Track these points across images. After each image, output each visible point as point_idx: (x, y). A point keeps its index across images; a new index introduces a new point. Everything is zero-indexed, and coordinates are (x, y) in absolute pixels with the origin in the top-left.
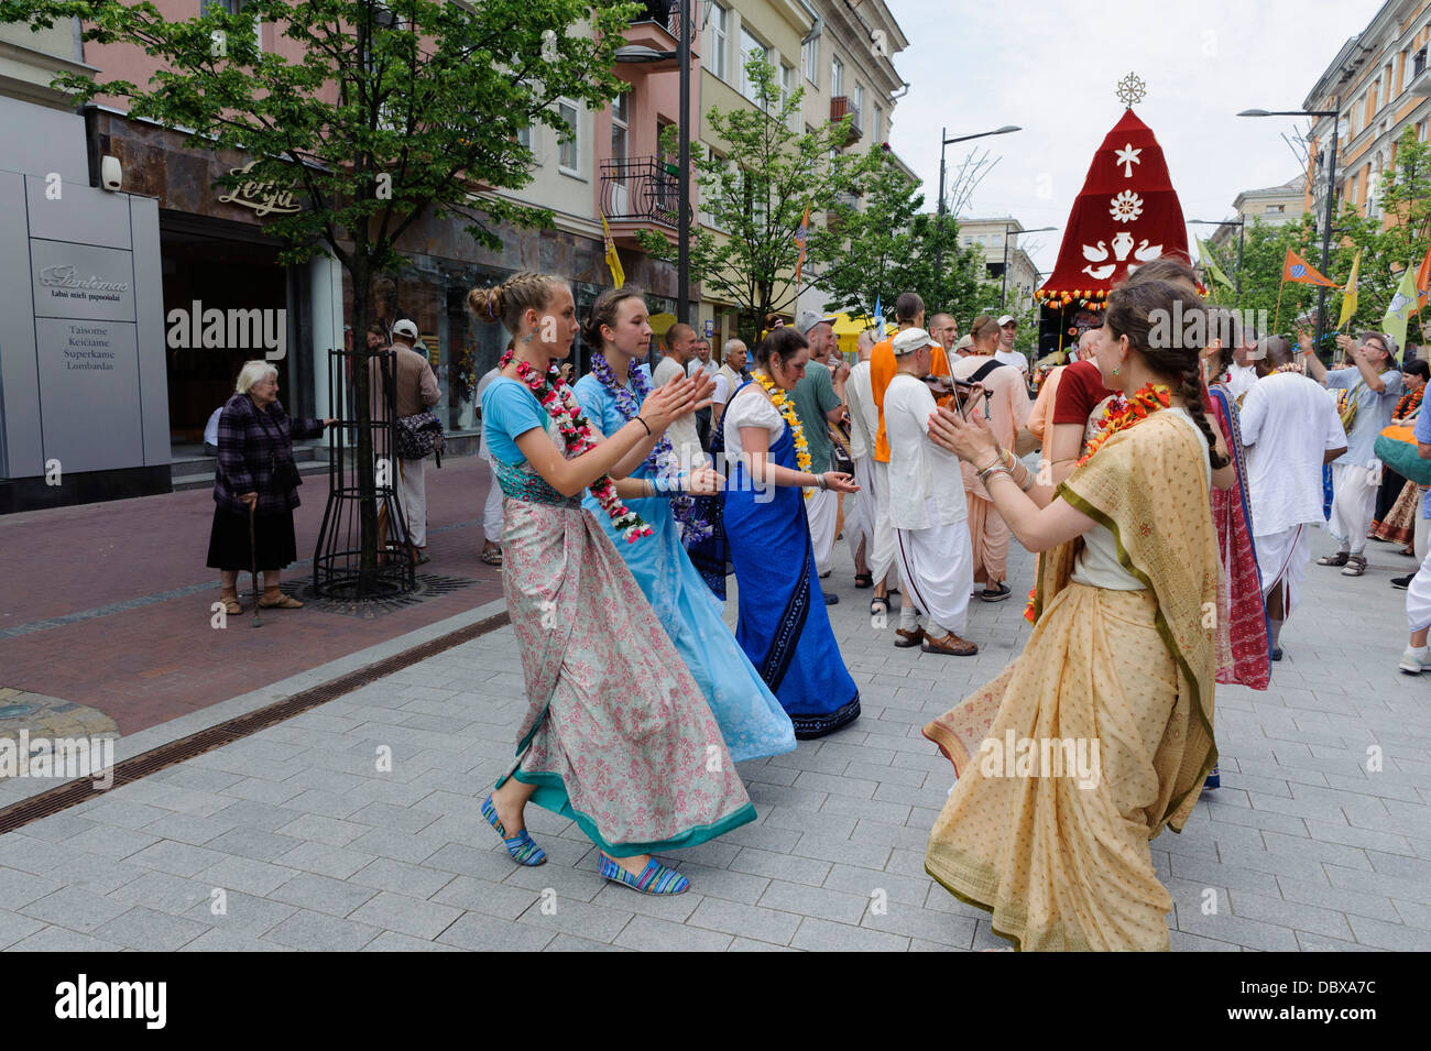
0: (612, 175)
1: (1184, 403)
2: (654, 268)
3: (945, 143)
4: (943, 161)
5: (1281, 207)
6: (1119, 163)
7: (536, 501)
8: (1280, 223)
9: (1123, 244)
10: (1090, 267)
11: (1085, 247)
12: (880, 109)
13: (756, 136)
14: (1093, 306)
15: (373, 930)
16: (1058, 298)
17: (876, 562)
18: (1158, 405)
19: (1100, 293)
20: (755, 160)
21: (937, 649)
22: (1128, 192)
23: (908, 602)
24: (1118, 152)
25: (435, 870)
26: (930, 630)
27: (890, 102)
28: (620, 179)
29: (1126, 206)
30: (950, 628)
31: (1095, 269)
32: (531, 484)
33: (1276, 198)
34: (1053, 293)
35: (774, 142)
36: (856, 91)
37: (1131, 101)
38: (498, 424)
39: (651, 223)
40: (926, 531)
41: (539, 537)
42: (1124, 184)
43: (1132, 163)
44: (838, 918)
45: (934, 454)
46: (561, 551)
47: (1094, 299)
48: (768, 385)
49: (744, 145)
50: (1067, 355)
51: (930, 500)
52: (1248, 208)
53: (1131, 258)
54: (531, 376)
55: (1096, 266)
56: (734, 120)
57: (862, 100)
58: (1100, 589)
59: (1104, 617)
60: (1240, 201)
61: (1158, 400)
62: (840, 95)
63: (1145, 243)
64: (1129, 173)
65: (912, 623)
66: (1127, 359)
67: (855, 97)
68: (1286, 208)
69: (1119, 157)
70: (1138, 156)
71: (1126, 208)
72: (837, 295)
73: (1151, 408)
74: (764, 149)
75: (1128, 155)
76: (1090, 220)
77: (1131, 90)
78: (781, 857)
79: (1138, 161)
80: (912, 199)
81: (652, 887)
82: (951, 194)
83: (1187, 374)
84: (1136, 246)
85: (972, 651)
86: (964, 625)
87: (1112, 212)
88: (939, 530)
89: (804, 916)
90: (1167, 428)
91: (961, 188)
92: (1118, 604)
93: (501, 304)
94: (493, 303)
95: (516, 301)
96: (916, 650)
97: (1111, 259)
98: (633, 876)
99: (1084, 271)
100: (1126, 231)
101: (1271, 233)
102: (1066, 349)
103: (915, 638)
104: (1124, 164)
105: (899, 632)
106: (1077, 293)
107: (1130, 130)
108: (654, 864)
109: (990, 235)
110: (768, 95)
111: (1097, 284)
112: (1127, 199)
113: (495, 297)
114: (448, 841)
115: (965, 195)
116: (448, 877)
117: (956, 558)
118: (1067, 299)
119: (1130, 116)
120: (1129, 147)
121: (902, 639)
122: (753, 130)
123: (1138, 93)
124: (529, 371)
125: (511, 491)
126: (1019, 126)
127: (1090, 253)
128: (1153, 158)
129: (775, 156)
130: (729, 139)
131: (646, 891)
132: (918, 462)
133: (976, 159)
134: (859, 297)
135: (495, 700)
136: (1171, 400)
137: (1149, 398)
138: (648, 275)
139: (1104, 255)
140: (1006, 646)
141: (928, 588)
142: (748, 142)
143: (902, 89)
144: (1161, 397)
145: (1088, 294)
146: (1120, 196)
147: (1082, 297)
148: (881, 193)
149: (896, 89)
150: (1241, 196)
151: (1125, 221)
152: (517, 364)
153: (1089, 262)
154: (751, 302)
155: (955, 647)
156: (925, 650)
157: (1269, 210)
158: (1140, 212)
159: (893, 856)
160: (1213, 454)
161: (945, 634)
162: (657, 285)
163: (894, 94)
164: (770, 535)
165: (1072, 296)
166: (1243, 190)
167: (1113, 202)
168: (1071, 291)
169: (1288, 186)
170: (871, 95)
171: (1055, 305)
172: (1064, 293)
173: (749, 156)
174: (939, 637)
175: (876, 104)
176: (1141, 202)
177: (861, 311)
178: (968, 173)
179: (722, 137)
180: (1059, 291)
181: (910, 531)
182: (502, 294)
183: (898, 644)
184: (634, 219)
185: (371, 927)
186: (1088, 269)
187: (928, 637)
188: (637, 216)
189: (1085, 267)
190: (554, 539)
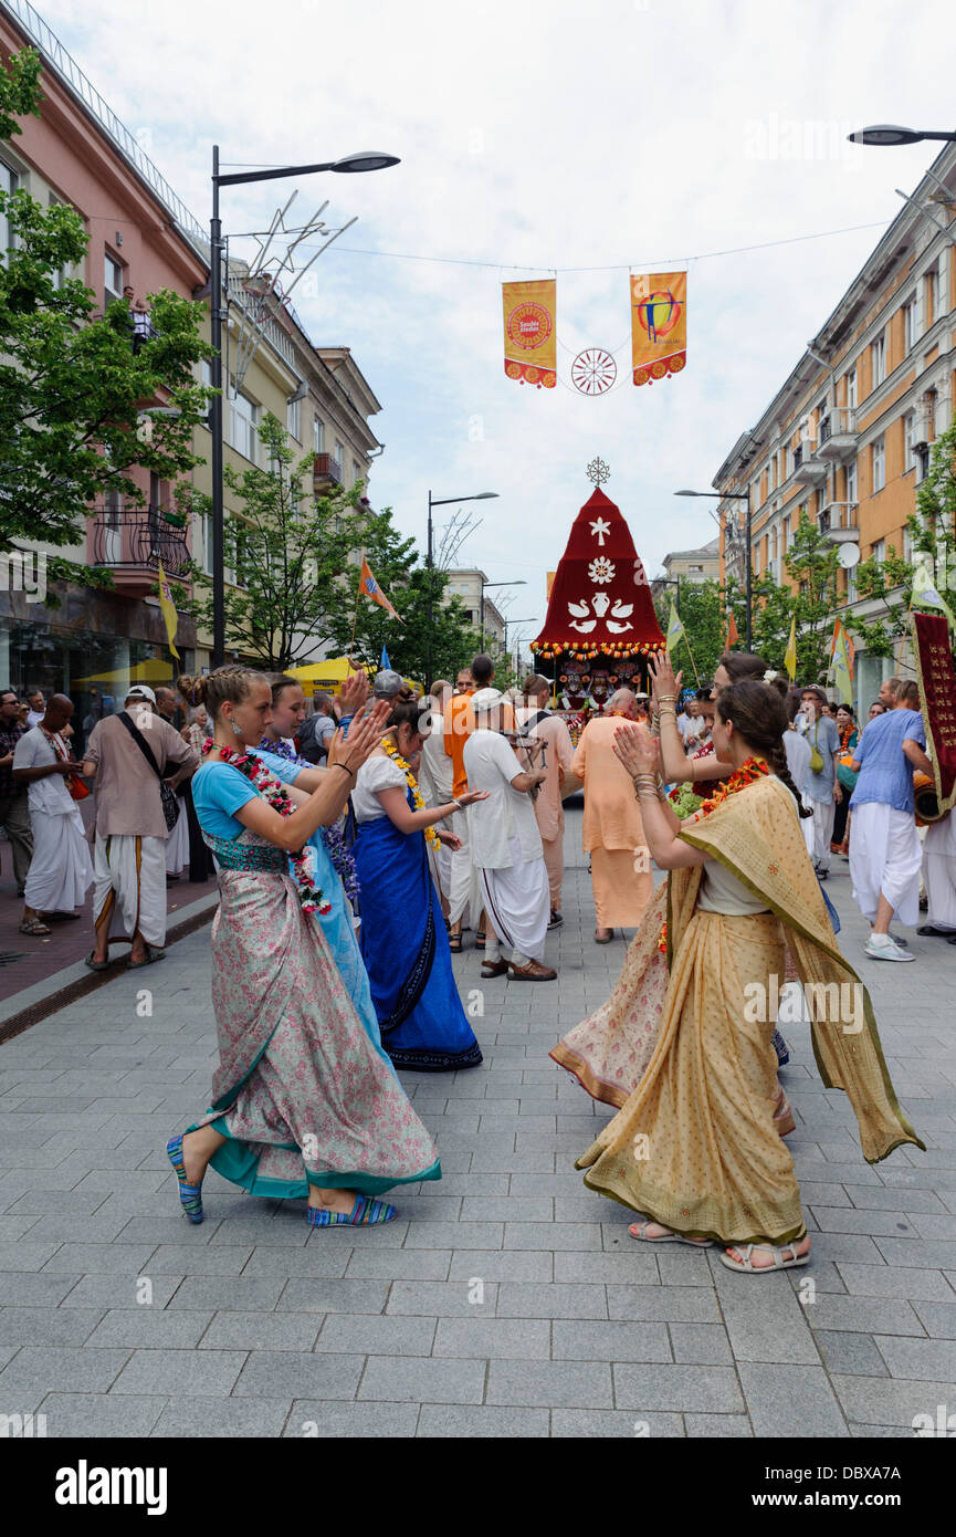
0: (106, 521)
1: (776, 773)
2: (150, 615)
3: (431, 504)
4: (430, 521)
5: (700, 567)
6: (593, 532)
7: (256, 869)
8: (700, 581)
9: (601, 603)
10: (575, 622)
11: (570, 605)
12: (358, 466)
13: (272, 495)
14: (580, 656)
15: (95, 1312)
16: (550, 649)
17: (453, 901)
18: (759, 773)
19: (586, 645)
20: (270, 518)
21: (522, 976)
22: (602, 558)
23: (492, 935)
24: (592, 524)
25: (132, 1245)
26: (514, 959)
27: (368, 461)
28: (113, 525)
29: (601, 570)
30: (532, 956)
31: (579, 624)
32: (251, 855)
33: (698, 558)
34: (546, 645)
35: (289, 500)
36: (337, 449)
37: (599, 481)
38: (214, 802)
39: (151, 570)
40: (509, 870)
41: (267, 900)
42: (599, 552)
43: (603, 533)
44: (534, 1219)
45: (514, 799)
46: (284, 910)
47: (580, 650)
48: (391, 750)
49: (259, 503)
50: (560, 699)
51: (513, 841)
52: (676, 567)
53: (608, 616)
54: (233, 758)
55: (580, 621)
56: (248, 479)
57: (342, 457)
58: (723, 915)
59: (728, 937)
60: (668, 561)
61: (759, 769)
62: (321, 451)
63: (619, 602)
64: (601, 542)
65: (496, 954)
66: (732, 738)
67: (336, 454)
68: (704, 569)
69: (593, 528)
70: (608, 528)
71: (602, 572)
72: (339, 643)
73: (755, 777)
74: (279, 507)
75: (600, 527)
76: (570, 582)
77: (598, 472)
78: (461, 1176)
79: (608, 532)
80: (406, 555)
81: (366, 1219)
82: (439, 551)
83: (775, 750)
84: (612, 605)
85: (553, 976)
86: (543, 952)
87: (590, 574)
88: (520, 868)
89: (505, 1223)
90: (770, 790)
91: (447, 545)
92: (738, 926)
93: (203, 693)
94: (197, 692)
95: (217, 694)
96: (502, 979)
97: (592, 616)
98: (346, 1215)
99: (571, 625)
100: (603, 591)
101: (695, 588)
102: (559, 695)
103: (499, 968)
104: (597, 534)
105: (484, 964)
106: (566, 645)
107: (599, 506)
108: (361, 1199)
109: (459, 584)
110: (281, 457)
111: (582, 637)
112: (602, 564)
113: (199, 687)
114: (131, 1216)
115: (451, 552)
116: (148, 1250)
117: (536, 891)
118: (558, 651)
119: (598, 493)
120: (600, 519)
121: (487, 970)
122: (268, 489)
123: (604, 475)
124: (232, 754)
125: (231, 864)
126: (496, 493)
127: (577, 610)
128: (620, 529)
129: (291, 514)
130: (243, 495)
131: (361, 1224)
132: (501, 807)
133: (460, 520)
134: (361, 645)
135: (110, 1074)
136: (769, 769)
137: (752, 768)
138: (143, 622)
139: (585, 612)
140: (577, 968)
141: (511, 921)
142: (265, 500)
143: (378, 449)
144: (762, 767)
145: (575, 645)
146: (596, 561)
147: (571, 648)
148: (378, 548)
149: (372, 449)
150: (668, 557)
151: (601, 583)
152: (219, 750)
153: (574, 618)
154: (270, 651)
155: (537, 973)
156: (510, 978)
157: (691, 569)
158: (613, 575)
159: (558, 1160)
160: (801, 807)
161: (528, 961)
162: (153, 631)
163: (370, 453)
164: (402, 889)
165: (562, 648)
166: (670, 552)
167: (591, 566)
168: (561, 643)
169: (704, 550)
170: (350, 453)
171: (548, 655)
172: (555, 645)
173: (265, 514)
174: (521, 966)
175: (355, 462)
176: (613, 567)
177: (362, 658)
178: (453, 532)
179: (237, 493)
180: (551, 643)
181: (493, 870)
182: (206, 684)
183: (484, 976)
184: (132, 566)
185: (92, 1310)
186: (573, 624)
187: (513, 966)
188: (135, 563)
189: (571, 622)
190: (280, 899)
